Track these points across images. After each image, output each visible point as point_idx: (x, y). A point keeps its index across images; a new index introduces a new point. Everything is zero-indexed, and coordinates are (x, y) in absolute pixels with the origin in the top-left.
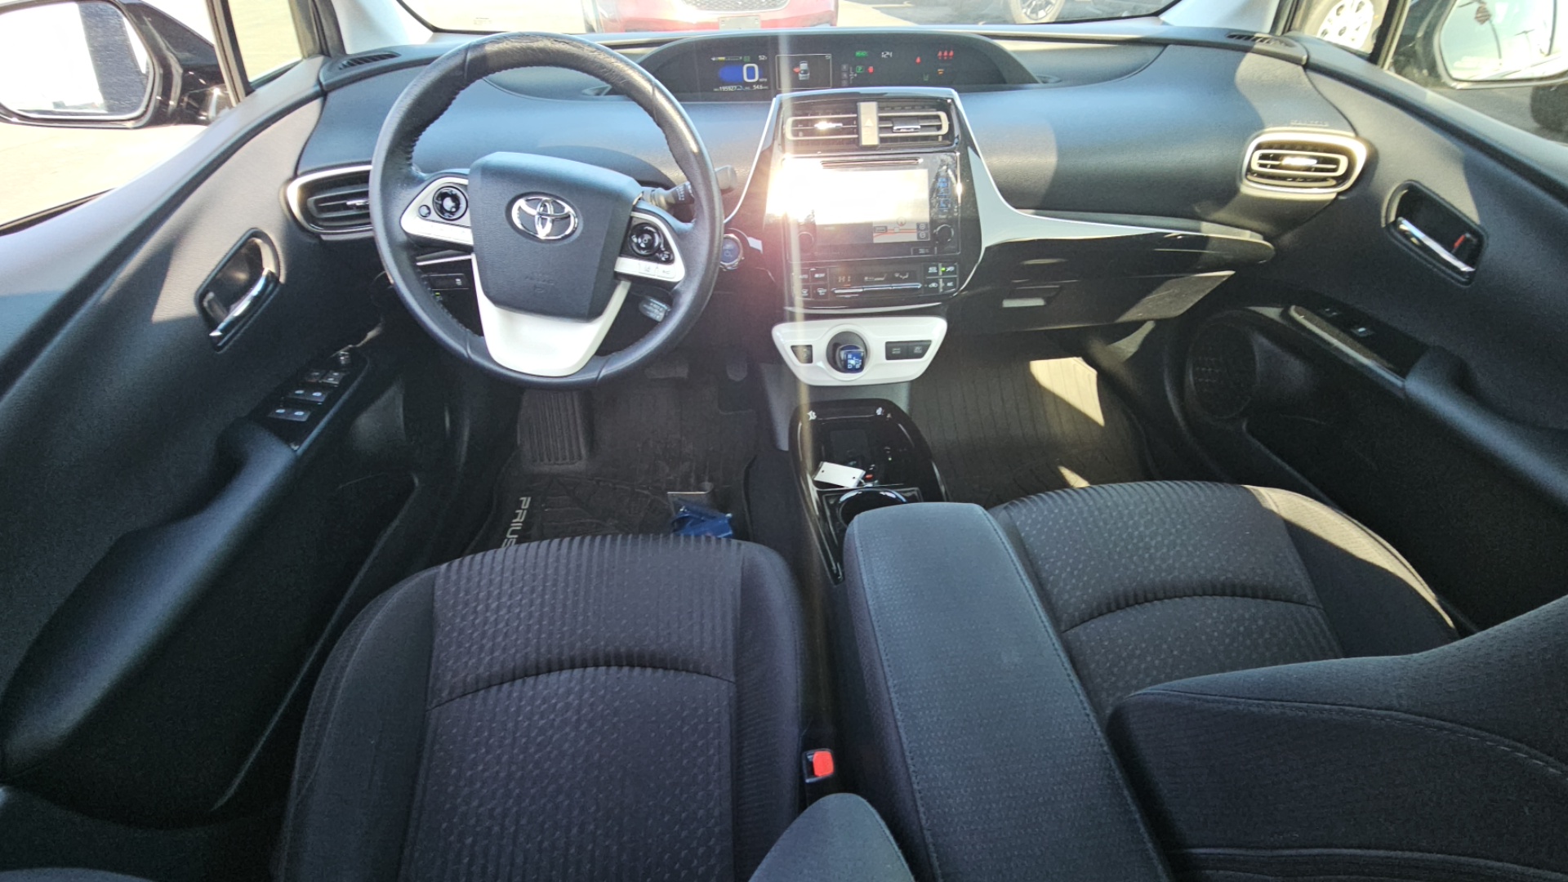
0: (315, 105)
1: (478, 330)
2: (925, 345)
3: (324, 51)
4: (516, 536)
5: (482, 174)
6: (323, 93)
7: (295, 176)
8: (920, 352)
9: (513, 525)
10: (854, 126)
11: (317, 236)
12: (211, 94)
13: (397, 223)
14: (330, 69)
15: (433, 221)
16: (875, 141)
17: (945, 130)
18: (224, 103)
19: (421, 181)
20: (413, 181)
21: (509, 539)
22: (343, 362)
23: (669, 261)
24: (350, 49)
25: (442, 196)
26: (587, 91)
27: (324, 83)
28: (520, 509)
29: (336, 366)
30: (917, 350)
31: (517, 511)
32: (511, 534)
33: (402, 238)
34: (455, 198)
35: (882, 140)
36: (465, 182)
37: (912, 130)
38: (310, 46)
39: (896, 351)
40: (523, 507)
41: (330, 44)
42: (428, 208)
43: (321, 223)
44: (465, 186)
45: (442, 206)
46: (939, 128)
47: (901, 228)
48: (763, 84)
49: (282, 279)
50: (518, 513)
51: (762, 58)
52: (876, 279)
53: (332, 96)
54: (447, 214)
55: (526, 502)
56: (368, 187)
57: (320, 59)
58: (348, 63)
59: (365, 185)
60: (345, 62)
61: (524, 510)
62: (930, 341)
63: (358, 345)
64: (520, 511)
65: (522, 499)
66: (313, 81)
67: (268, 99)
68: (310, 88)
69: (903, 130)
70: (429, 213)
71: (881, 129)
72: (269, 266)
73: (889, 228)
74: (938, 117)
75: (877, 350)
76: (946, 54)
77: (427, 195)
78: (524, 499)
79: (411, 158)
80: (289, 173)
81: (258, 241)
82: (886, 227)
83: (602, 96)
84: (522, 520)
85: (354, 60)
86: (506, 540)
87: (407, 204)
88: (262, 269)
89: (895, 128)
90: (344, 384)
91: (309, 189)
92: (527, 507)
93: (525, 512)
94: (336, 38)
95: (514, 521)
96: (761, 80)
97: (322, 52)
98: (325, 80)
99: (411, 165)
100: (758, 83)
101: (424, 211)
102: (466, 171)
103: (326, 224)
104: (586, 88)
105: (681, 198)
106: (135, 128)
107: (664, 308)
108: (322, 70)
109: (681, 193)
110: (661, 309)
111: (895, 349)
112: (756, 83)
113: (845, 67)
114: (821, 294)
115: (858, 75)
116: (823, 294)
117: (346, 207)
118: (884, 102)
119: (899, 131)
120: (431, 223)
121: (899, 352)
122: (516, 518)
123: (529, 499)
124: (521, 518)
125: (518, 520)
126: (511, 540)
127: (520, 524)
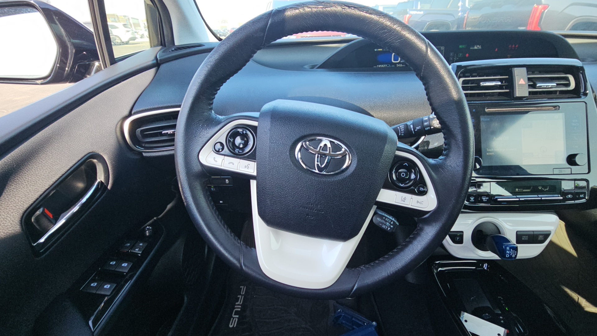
0: (153, 71)
2: (545, 235)
3: (162, 44)
4: (238, 316)
6: (157, 64)
7: (130, 115)
8: (543, 239)
9: (236, 307)
10: (510, 83)
11: (140, 153)
12: (94, 65)
13: (196, 154)
14: (163, 52)
15: (225, 155)
16: (527, 95)
17: (573, 86)
18: (99, 70)
19: (218, 122)
20: (212, 123)
21: (234, 318)
22: (147, 234)
23: (423, 193)
24: (177, 43)
25: (233, 134)
26: (306, 67)
27: (159, 59)
28: (240, 294)
29: (142, 237)
30: (541, 238)
31: (238, 296)
32: (235, 315)
33: (197, 168)
34: (244, 137)
36: (255, 123)
37: (550, 87)
38: (156, 43)
40: (242, 293)
41: (166, 40)
42: (222, 144)
43: (143, 145)
44: (254, 128)
45: (234, 143)
46: (568, 85)
47: (543, 154)
48: (402, 63)
49: (109, 187)
50: (239, 298)
53: (163, 67)
54: (237, 151)
55: (243, 289)
56: (176, 122)
57: (160, 47)
58: (175, 49)
59: (174, 120)
60: (173, 49)
61: (242, 295)
62: (550, 231)
63: (160, 216)
64: (240, 296)
65: (241, 287)
66: (153, 57)
67: (122, 68)
68: (149, 60)
69: (543, 86)
70: (223, 149)
71: (529, 86)
72: (101, 177)
73: (534, 154)
76: (514, 46)
77: (222, 136)
78: (243, 287)
79: (212, 104)
80: (126, 113)
81: (95, 161)
82: (532, 154)
83: (314, 69)
84: (241, 303)
85: (178, 48)
86: (232, 319)
87: (205, 141)
88: (96, 179)
89: (538, 85)
91: (136, 124)
92: (243, 293)
93: (243, 297)
94: (170, 36)
95: (237, 303)
97: (161, 45)
98: (159, 57)
99: (211, 109)
100: (399, 63)
101: (218, 146)
102: (256, 114)
103: (147, 145)
104: (305, 65)
105: (401, 133)
106: (42, 84)
107: (394, 222)
108: (159, 52)
109: (402, 130)
110: (392, 223)
111: (524, 237)
112: (398, 63)
113: (452, 54)
114: (484, 201)
115: (459, 58)
116: (486, 200)
117: (161, 135)
118: (530, 68)
119: (540, 87)
120: (223, 156)
121: (527, 239)
122: (238, 301)
123: (245, 287)
124: (240, 302)
125: (238, 303)
126: (235, 319)
127: (240, 307)
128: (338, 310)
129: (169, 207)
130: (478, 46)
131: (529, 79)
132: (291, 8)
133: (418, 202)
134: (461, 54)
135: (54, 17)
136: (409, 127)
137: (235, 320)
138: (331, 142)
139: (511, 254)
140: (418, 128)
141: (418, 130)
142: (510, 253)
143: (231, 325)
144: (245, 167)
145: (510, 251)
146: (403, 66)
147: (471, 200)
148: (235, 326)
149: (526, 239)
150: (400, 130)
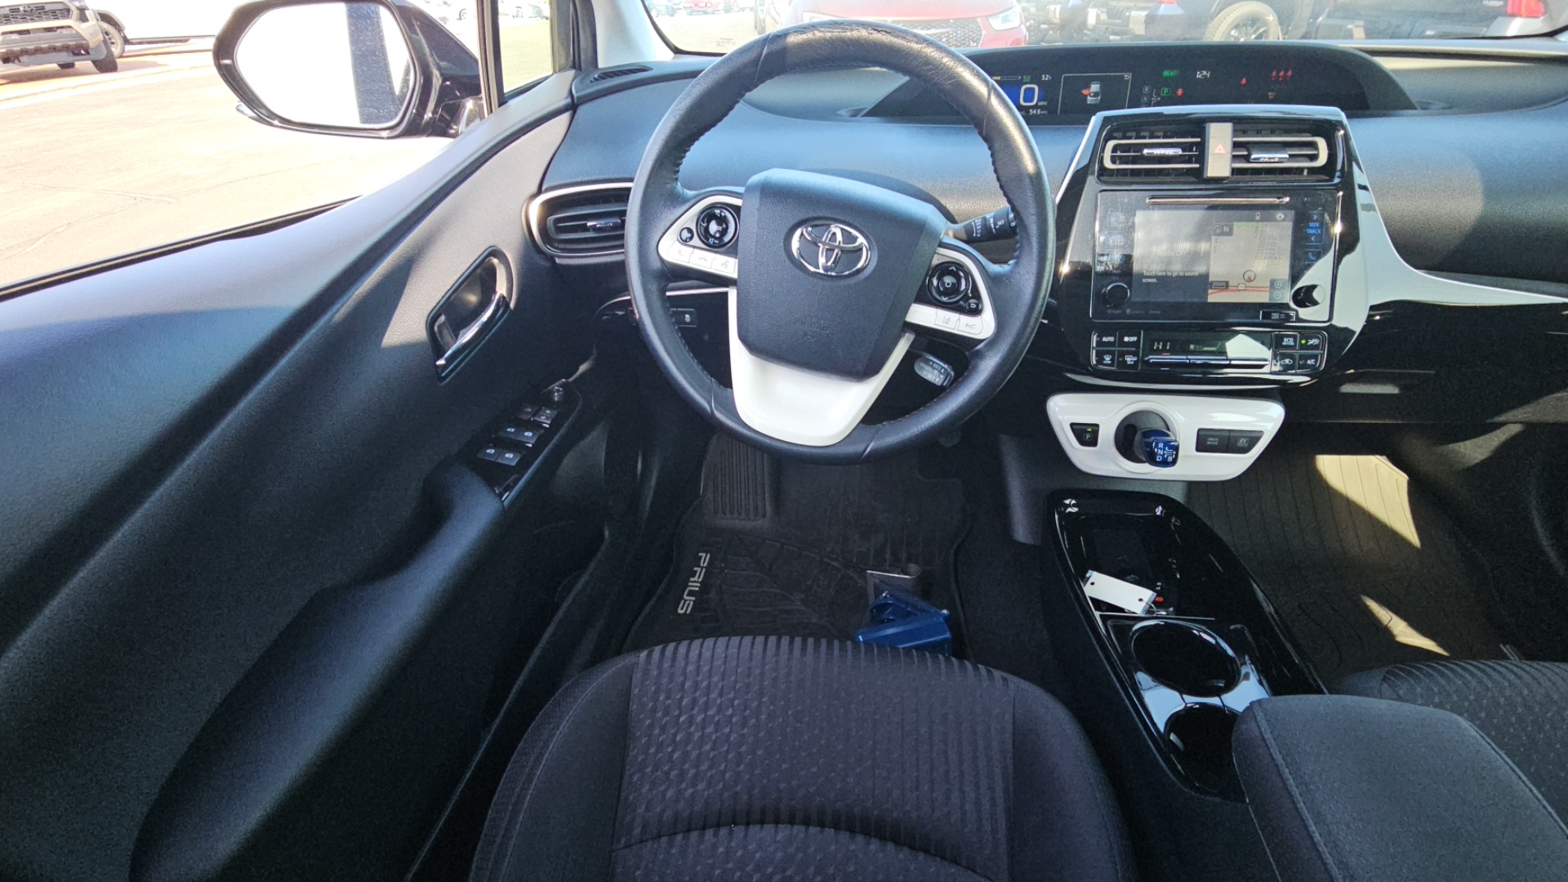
0: (566, 117)
1: (725, 379)
2: (1253, 438)
3: (576, 65)
4: (694, 598)
5: (761, 194)
6: (573, 107)
7: (539, 192)
8: (1246, 445)
9: (690, 584)
10: (1199, 153)
11: (551, 259)
12: (464, 106)
13: (655, 248)
14: (582, 81)
15: (694, 247)
16: (1226, 173)
17: (1323, 159)
18: (477, 114)
19: (685, 200)
20: (676, 200)
21: (685, 601)
22: (556, 399)
23: (976, 312)
24: (603, 63)
25: (709, 215)
26: (842, 112)
27: (575, 95)
28: (699, 566)
29: (550, 404)
30: (1242, 442)
31: (695, 569)
32: (688, 595)
33: (656, 265)
34: (722, 220)
35: (1235, 171)
36: (738, 202)
37: (1276, 160)
38: (563, 60)
39: (1211, 441)
40: (702, 565)
41: (583, 57)
42: (690, 230)
43: (556, 245)
44: (737, 210)
45: (707, 229)
46: (1314, 158)
47: (1248, 284)
48: (1042, 108)
49: (512, 305)
50: (696, 571)
51: (1046, 78)
52: (1205, 349)
53: (581, 110)
54: (711, 241)
55: (705, 558)
57: (572, 72)
58: (599, 76)
59: (623, 203)
60: (596, 76)
61: (702, 568)
62: (1261, 432)
63: (570, 380)
64: (698, 569)
65: (700, 554)
66: (565, 93)
67: (519, 111)
68: (562, 101)
69: (1263, 158)
70: (691, 238)
71: (1235, 157)
72: (501, 289)
73: (1230, 284)
74: (1313, 145)
75: (1186, 440)
76: (1282, 73)
77: (689, 218)
78: (703, 555)
79: (678, 172)
80: (534, 188)
81: (495, 261)
82: (1227, 283)
83: (858, 118)
84: (700, 580)
85: (605, 74)
86: (682, 602)
87: (668, 225)
88: (494, 292)
89: (1253, 156)
90: (556, 423)
91: (551, 206)
92: (705, 565)
93: (704, 570)
94: (590, 51)
95: (692, 579)
96: (1040, 104)
97: (574, 67)
98: (576, 93)
99: (677, 179)
100: (1036, 107)
101: (686, 234)
102: (741, 190)
103: (561, 246)
104: (839, 110)
105: (977, 233)
106: (389, 138)
107: (946, 370)
108: (574, 83)
109: (978, 228)
110: (942, 371)
111: (1211, 439)
112: (1033, 107)
113: (1147, 89)
114: (1129, 363)
115: (1162, 98)
116: (1132, 363)
117: (585, 229)
118: (1241, 124)
119: (1257, 161)
120: (692, 249)
121: (1216, 443)
122: (694, 576)
123: (709, 556)
124: (699, 577)
125: (696, 579)
126: (687, 602)
127: (699, 585)
128: (882, 592)
129: (583, 368)
130: (1205, 73)
131: (1236, 145)
132: (796, 32)
133: (967, 325)
134: (1166, 90)
135: (414, 22)
136: (988, 223)
137: (689, 605)
138: (842, 229)
139: (1166, 456)
140: (1000, 223)
141: (1000, 226)
142: (1164, 454)
143: (682, 609)
144: (722, 265)
145: (1164, 450)
146: (1043, 112)
147: (1104, 360)
148: (688, 612)
149: (1213, 443)
150: (976, 227)
